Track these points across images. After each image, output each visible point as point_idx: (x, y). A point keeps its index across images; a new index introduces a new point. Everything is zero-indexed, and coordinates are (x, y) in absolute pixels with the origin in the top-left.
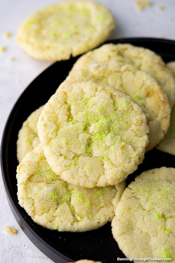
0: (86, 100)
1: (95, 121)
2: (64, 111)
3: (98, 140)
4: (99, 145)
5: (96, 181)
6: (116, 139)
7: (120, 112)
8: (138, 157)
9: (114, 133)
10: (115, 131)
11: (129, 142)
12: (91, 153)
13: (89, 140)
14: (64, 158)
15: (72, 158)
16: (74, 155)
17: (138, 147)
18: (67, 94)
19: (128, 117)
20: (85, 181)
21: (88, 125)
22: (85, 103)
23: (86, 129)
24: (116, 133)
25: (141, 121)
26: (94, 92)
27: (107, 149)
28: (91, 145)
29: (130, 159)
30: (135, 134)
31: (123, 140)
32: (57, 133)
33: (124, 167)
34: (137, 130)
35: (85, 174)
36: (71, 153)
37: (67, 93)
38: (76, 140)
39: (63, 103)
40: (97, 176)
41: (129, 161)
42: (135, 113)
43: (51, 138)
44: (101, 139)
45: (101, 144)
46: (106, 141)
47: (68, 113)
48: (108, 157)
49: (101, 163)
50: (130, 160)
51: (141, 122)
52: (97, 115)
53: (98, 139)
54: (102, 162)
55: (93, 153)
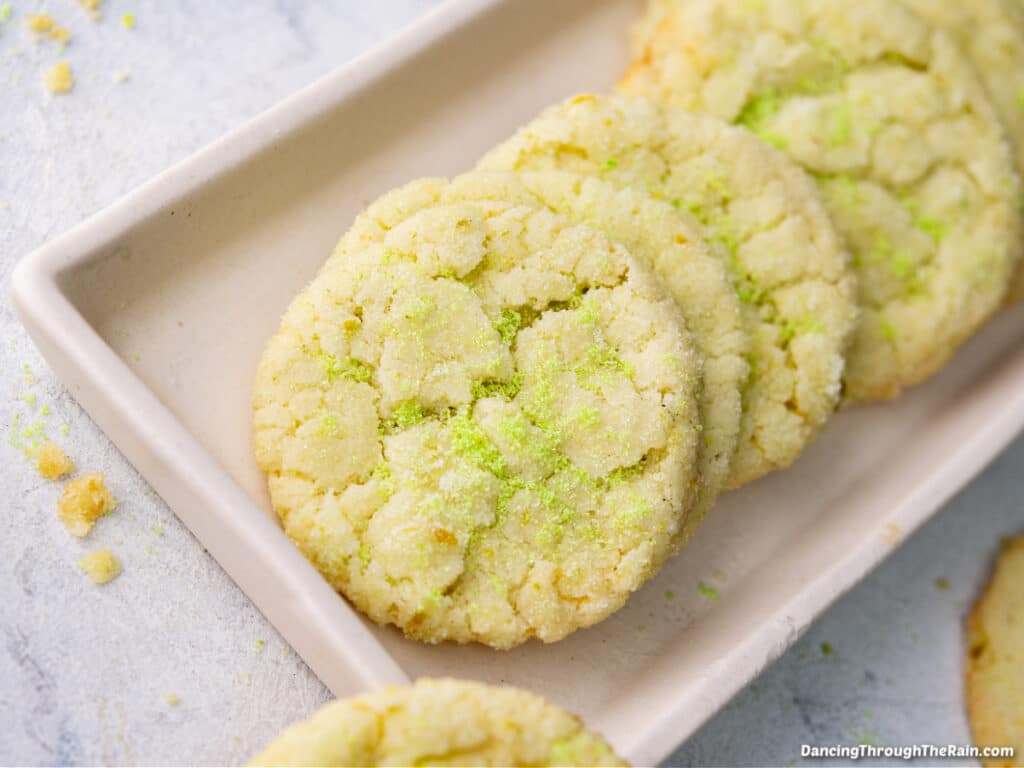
0: (615, 359)
1: (533, 412)
2: (544, 284)
3: (455, 440)
4: (436, 448)
5: (285, 467)
6: (477, 506)
7: (594, 502)
8: (420, 608)
9: (501, 496)
10: (510, 497)
11: (478, 565)
12: (396, 425)
13: (451, 408)
14: (346, 323)
15: (355, 354)
16: (370, 360)
17: (467, 603)
18: (621, 283)
19: (581, 540)
20: (274, 426)
21: (511, 390)
22: (599, 358)
23: (492, 387)
24: (502, 505)
25: (582, 595)
26: (654, 384)
27: (426, 480)
28: (430, 418)
29: (405, 582)
30: (518, 580)
31: (480, 539)
32: (444, 277)
33: (366, 562)
34: (537, 587)
35: (301, 419)
36: (375, 349)
37: (625, 283)
38: (432, 354)
39: (577, 276)
40: (304, 469)
41: (396, 576)
42: (609, 567)
43: (419, 256)
44: (461, 448)
45: (441, 455)
46: (458, 471)
47: (543, 302)
48: (394, 493)
49: (364, 473)
50: (402, 580)
51: (577, 596)
52: (559, 415)
53: (460, 437)
54: (368, 475)
55: (397, 434)
